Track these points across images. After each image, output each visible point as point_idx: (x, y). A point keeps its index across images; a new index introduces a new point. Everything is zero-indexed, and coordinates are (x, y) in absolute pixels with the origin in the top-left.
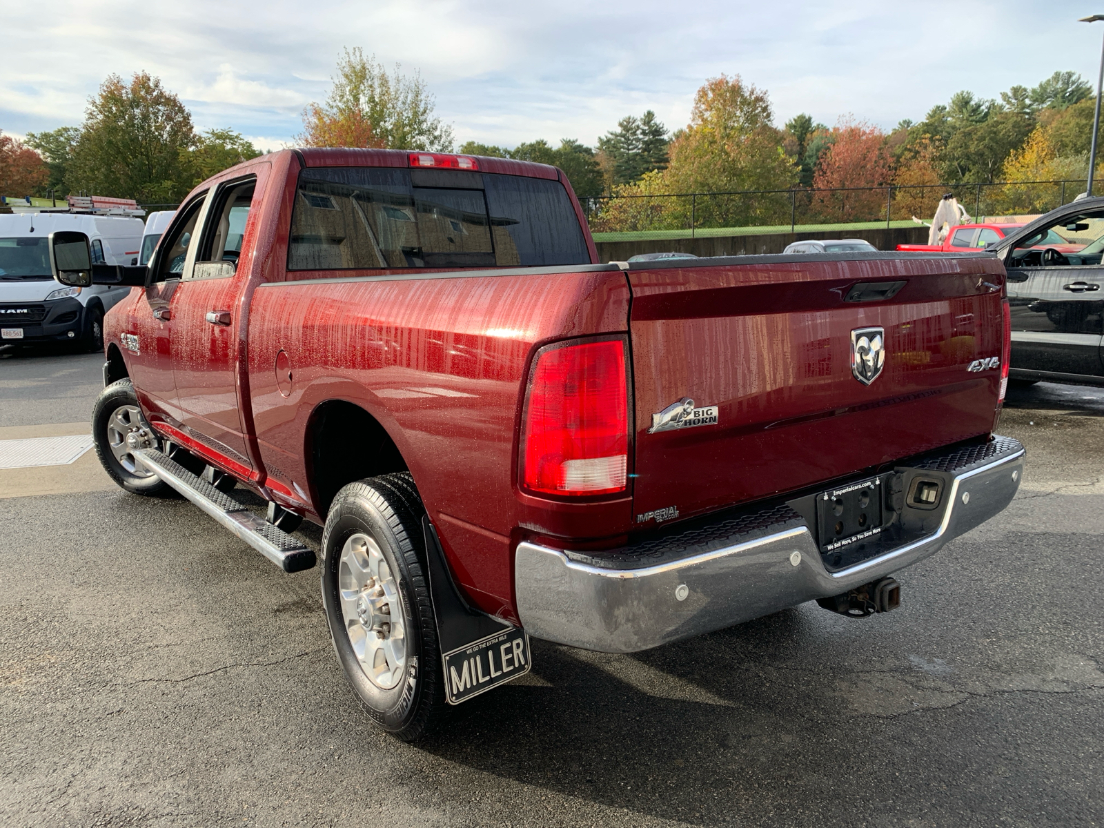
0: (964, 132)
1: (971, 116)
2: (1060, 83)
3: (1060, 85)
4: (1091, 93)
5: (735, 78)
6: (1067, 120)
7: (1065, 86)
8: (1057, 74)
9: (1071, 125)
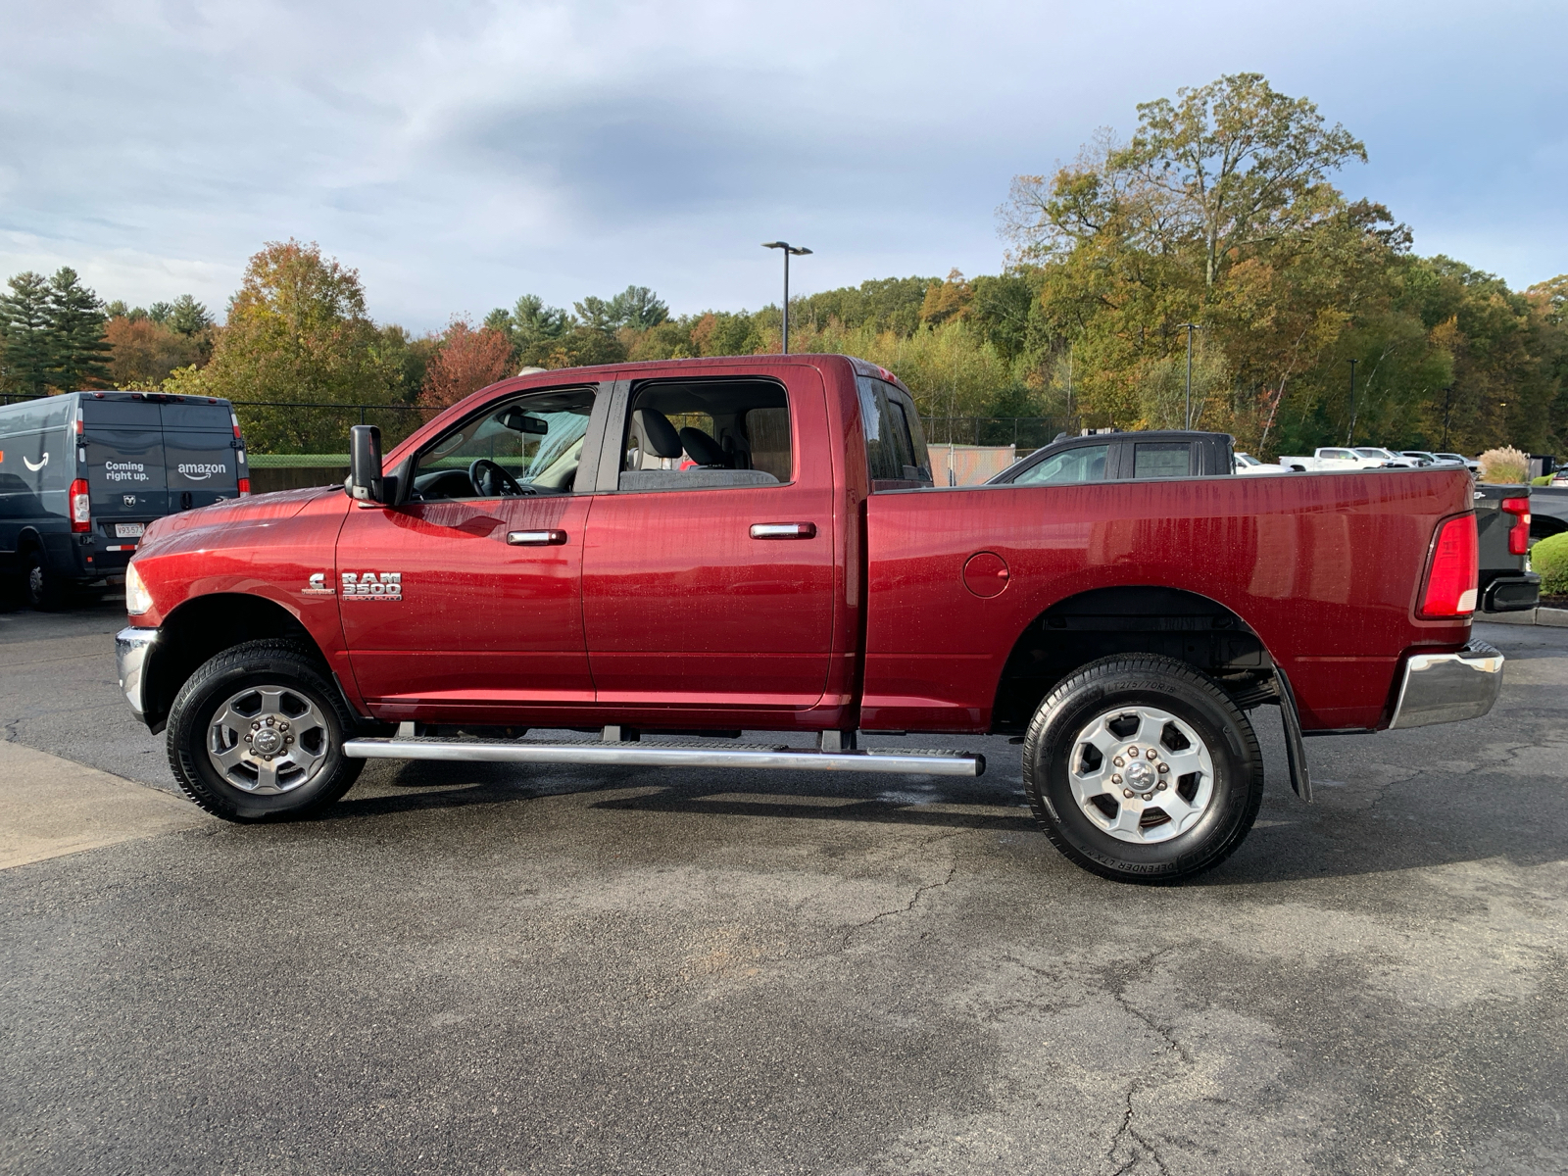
0: (539, 347)
1: (541, 327)
2: (636, 299)
3: (635, 302)
4: (667, 315)
5: (310, 247)
6: (651, 343)
7: (641, 304)
8: (632, 289)
9: (657, 350)
